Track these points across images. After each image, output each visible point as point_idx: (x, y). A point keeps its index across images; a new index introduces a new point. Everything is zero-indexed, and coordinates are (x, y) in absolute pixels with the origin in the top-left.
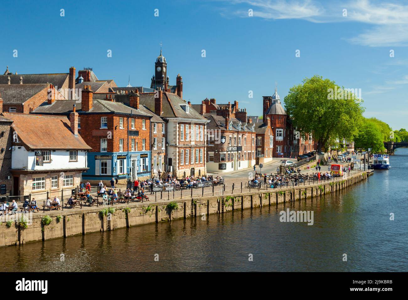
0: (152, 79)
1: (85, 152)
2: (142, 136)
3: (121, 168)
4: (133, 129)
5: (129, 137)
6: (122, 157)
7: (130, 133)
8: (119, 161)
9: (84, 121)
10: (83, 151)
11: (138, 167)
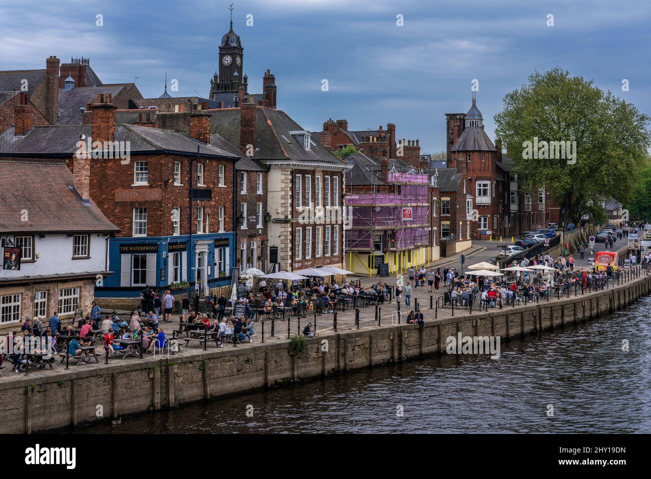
0: (212, 81)
1: (106, 237)
2: (219, 199)
3: (176, 270)
4: (201, 185)
5: (194, 202)
6: (179, 247)
7: (195, 194)
8: (171, 255)
9: (96, 170)
10: (101, 235)
11: (209, 267)
